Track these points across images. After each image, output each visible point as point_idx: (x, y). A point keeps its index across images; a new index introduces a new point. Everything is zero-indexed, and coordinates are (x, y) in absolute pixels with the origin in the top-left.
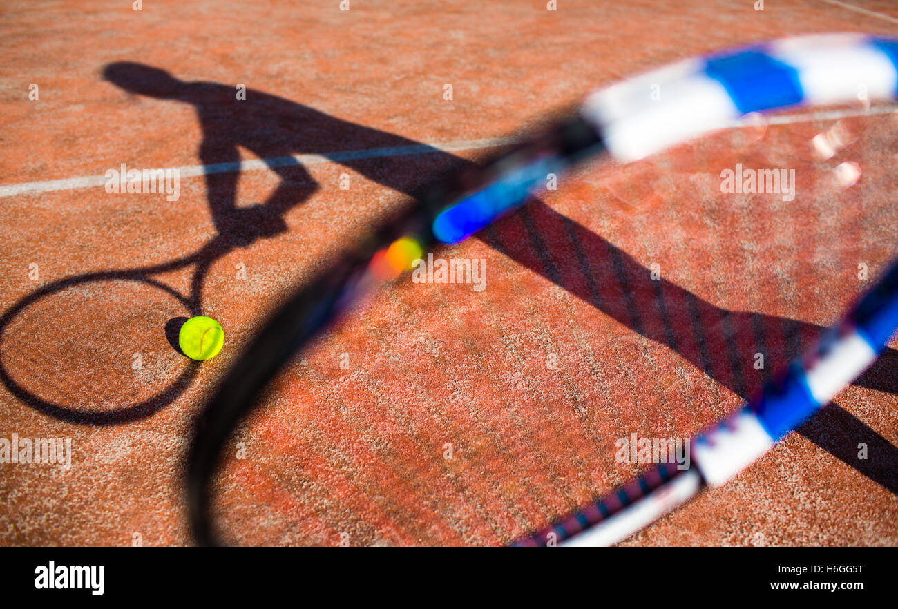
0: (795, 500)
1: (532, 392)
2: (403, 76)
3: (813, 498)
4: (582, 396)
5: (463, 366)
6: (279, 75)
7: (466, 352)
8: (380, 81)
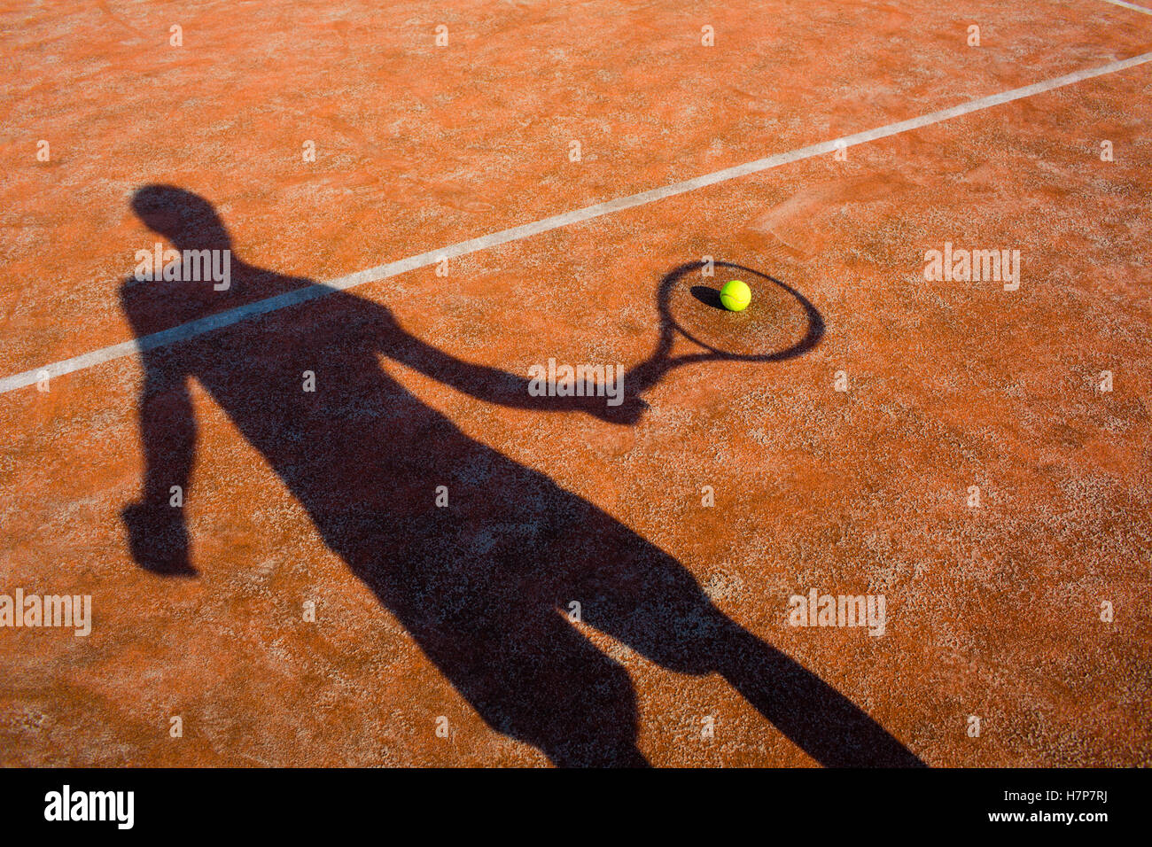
0: (990, 499)
1: (777, 444)
2: (529, 121)
3: (1002, 495)
4: (815, 441)
5: (715, 430)
6: (404, 137)
7: (713, 417)
8: (509, 130)
